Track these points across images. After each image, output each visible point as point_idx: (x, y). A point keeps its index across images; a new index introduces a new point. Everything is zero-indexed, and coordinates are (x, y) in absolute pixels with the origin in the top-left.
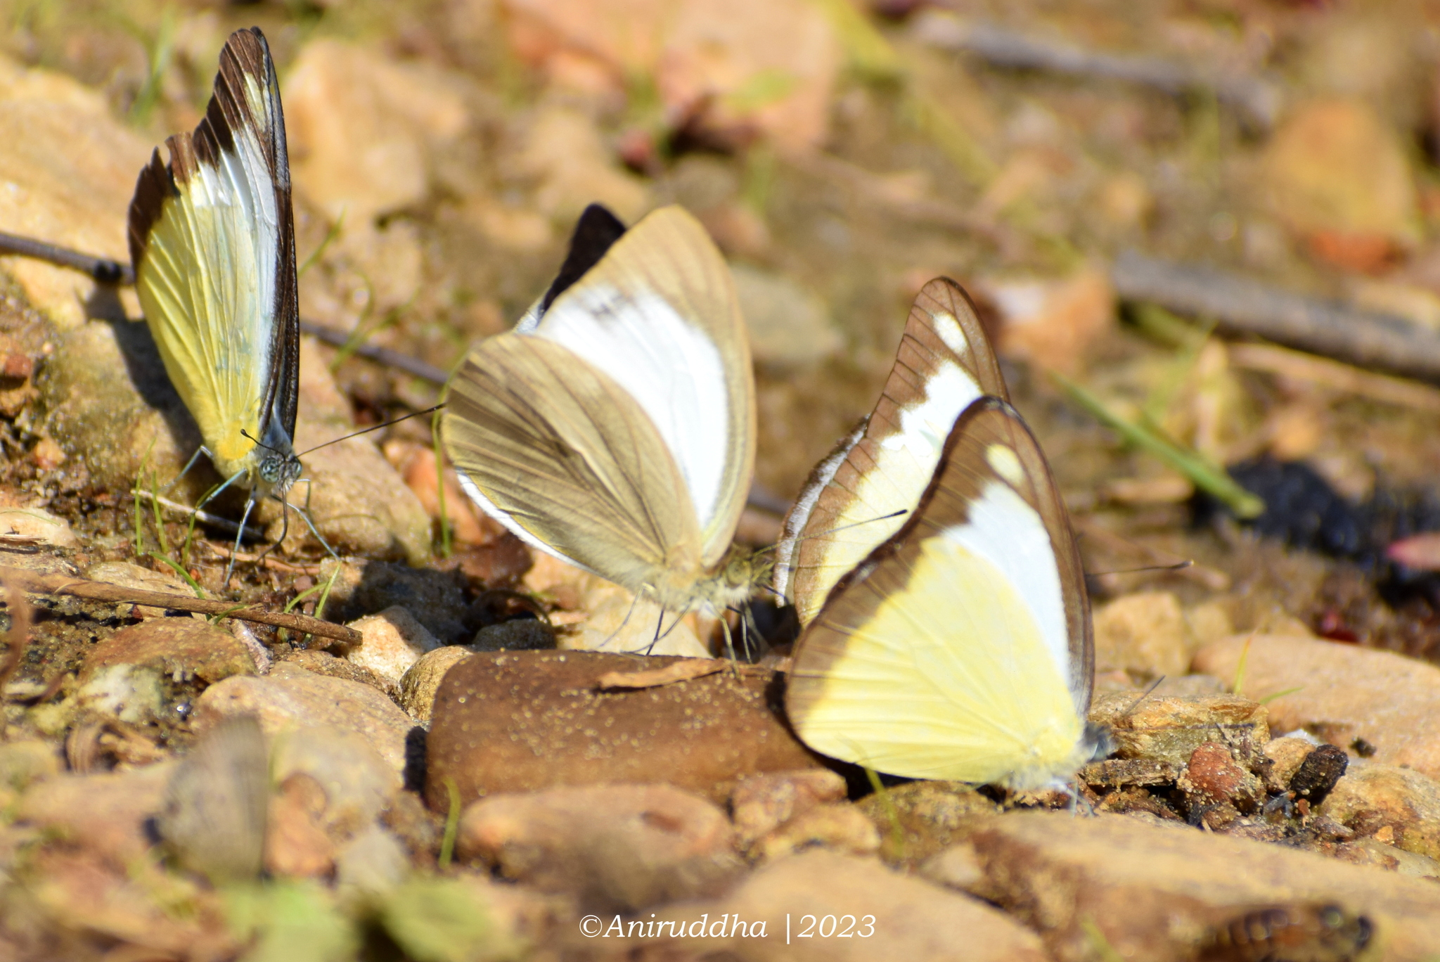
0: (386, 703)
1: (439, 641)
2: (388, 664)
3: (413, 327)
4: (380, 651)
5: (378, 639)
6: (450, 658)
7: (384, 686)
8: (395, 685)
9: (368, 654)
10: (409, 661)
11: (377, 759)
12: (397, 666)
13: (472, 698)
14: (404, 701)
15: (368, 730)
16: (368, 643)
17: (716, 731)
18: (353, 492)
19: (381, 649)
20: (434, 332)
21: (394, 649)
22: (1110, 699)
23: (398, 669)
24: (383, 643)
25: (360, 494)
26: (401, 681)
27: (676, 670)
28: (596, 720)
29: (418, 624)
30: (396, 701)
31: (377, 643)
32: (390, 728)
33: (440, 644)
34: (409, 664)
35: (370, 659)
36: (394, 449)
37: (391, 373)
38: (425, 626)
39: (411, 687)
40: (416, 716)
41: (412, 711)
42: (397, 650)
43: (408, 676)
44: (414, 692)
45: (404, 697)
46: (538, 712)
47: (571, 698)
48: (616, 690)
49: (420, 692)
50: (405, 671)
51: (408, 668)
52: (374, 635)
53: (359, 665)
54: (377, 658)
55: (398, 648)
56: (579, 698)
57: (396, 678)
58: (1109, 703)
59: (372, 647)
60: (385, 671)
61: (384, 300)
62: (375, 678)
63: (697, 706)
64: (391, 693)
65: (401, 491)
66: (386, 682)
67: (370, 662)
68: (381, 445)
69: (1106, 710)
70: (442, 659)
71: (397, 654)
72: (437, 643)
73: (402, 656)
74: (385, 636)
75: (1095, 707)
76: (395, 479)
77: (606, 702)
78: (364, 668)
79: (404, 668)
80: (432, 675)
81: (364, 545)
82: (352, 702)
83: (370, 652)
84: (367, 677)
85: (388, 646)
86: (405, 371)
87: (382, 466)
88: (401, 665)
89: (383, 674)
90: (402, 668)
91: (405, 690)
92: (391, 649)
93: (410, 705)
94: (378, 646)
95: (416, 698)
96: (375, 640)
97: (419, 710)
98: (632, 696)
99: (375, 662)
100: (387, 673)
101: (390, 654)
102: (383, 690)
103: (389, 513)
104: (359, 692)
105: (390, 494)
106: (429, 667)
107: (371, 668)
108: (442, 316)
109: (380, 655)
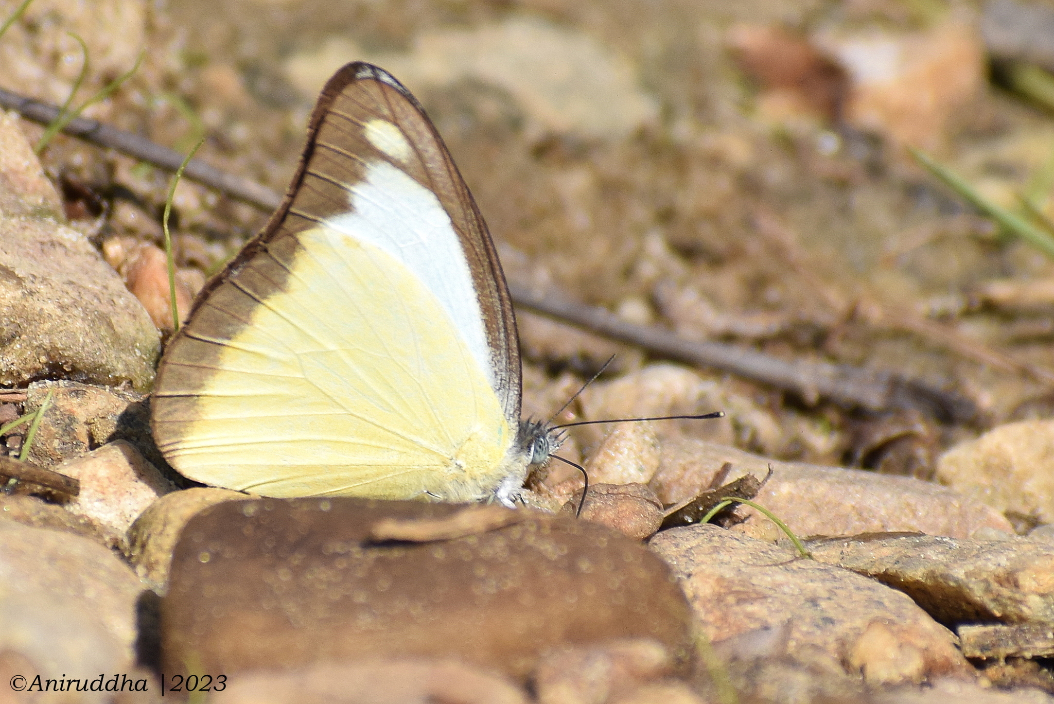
0: (110, 559)
1: (172, 483)
2: (110, 512)
3: (135, 97)
4: (101, 496)
5: (98, 481)
6: (187, 505)
7: (107, 538)
8: (120, 537)
9: (87, 500)
10: (136, 508)
11: (101, 630)
12: (122, 514)
13: (216, 557)
14: (131, 556)
15: (90, 594)
16: (87, 486)
17: (513, 596)
18: (66, 301)
19: (103, 493)
20: (162, 103)
21: (118, 493)
22: (989, 551)
23: (123, 518)
24: (105, 485)
25: (75, 304)
26: (127, 532)
27: (465, 521)
28: (368, 582)
29: (147, 462)
30: (122, 556)
31: (98, 486)
32: (116, 590)
33: (174, 487)
34: (136, 511)
35: (89, 506)
36: (114, 248)
37: (111, 155)
38: (155, 465)
39: (139, 540)
40: (146, 576)
41: (141, 570)
42: (122, 495)
43: (136, 526)
44: (143, 546)
45: (130, 552)
46: (297, 572)
47: (336, 555)
48: (391, 543)
49: (151, 546)
50: (132, 521)
51: (135, 516)
52: (94, 477)
53: (76, 513)
54: (97, 504)
55: (123, 491)
56: (347, 555)
57: (120, 528)
58: (990, 556)
59: (91, 491)
60: (106, 520)
61: (100, 65)
62: (95, 530)
63: (491, 564)
64: (116, 547)
65: (126, 299)
66: (108, 533)
67: (89, 510)
68: (98, 243)
69: (985, 565)
70: (178, 505)
71: (122, 499)
72: (170, 485)
73: (128, 502)
74: (108, 478)
75: (972, 561)
76: (117, 284)
77: (380, 561)
78: (82, 516)
79: (130, 516)
80: (165, 525)
81: (80, 366)
82: (69, 559)
83: (89, 497)
84: (87, 528)
85: (111, 490)
86: (125, 151)
87: (101, 267)
88: (127, 513)
89: (105, 523)
90: (128, 516)
91: (133, 542)
92: (115, 493)
93: (138, 562)
94: (99, 489)
95: (146, 553)
96: (95, 483)
97: (150, 567)
98: (412, 553)
99: (95, 509)
100: (110, 522)
101: (113, 499)
102: (105, 544)
103: (110, 325)
104: (77, 546)
105: (112, 303)
106: (161, 516)
107: (90, 517)
108: (169, 83)
109: (102, 500)
